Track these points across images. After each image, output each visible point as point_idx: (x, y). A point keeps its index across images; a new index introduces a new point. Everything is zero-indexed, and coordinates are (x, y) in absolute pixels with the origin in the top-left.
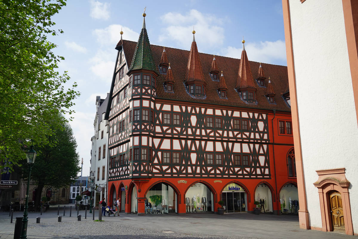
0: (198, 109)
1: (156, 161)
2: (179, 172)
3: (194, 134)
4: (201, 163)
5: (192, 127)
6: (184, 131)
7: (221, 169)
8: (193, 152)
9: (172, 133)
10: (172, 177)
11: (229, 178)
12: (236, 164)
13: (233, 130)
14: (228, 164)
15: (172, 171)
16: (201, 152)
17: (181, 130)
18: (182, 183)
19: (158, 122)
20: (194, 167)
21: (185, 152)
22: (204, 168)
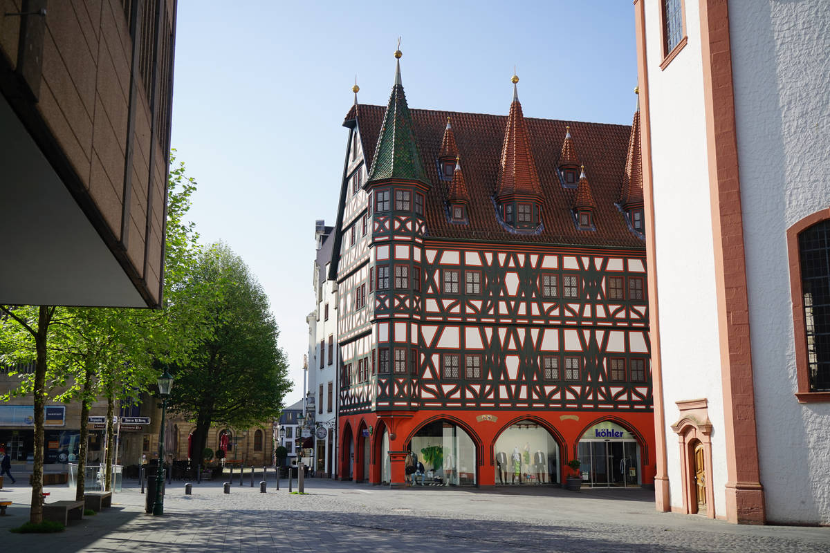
0: (521, 258)
1: (428, 375)
2: (480, 398)
3: (513, 313)
4: (529, 378)
5: (507, 299)
6: (489, 309)
7: (578, 389)
8: (512, 353)
9: (463, 313)
10: (464, 408)
11: (596, 409)
12: (615, 378)
13: (606, 302)
14: (595, 378)
15: (463, 394)
16: (529, 353)
17: (484, 305)
18: (487, 421)
19: (430, 291)
20: (513, 387)
21: (493, 354)
22: (537, 387)
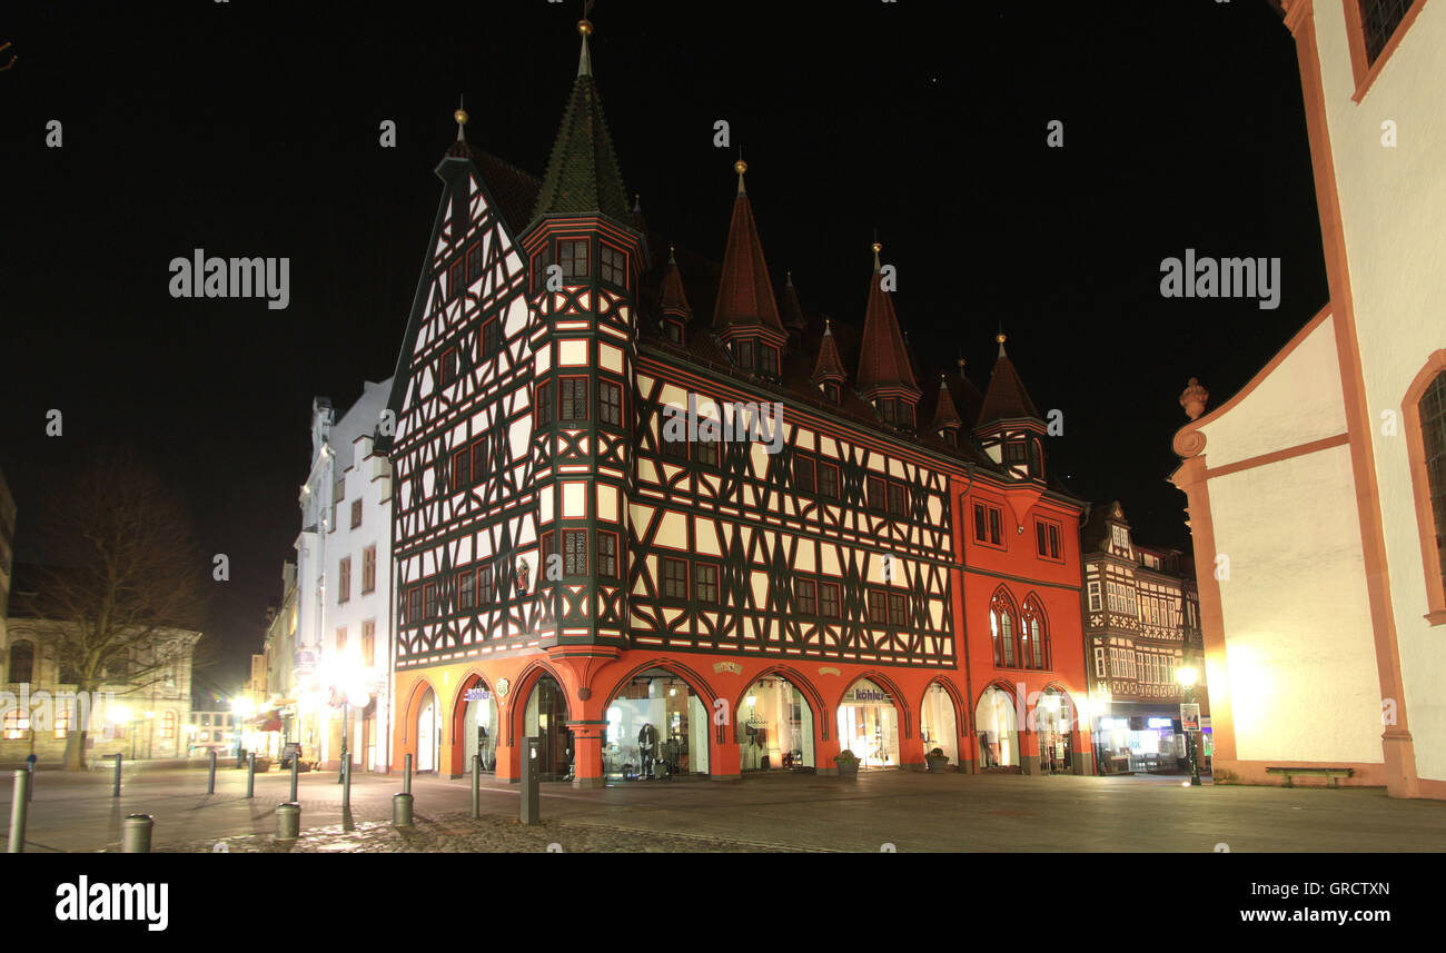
1: (640, 589)
2: (718, 634)
3: (761, 506)
4: (782, 608)
5: (754, 482)
6: (731, 493)
7: (837, 631)
8: (759, 568)
9: (693, 493)
10: (694, 649)
11: (858, 661)
12: (875, 619)
13: (868, 511)
14: (856, 617)
15: (694, 626)
16: (779, 568)
17: (723, 485)
18: (728, 672)
19: (645, 444)
20: (761, 621)
21: (735, 561)
22: (791, 624)
